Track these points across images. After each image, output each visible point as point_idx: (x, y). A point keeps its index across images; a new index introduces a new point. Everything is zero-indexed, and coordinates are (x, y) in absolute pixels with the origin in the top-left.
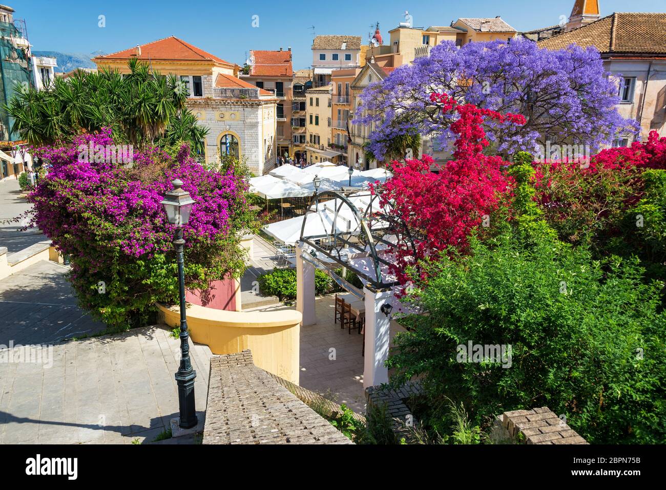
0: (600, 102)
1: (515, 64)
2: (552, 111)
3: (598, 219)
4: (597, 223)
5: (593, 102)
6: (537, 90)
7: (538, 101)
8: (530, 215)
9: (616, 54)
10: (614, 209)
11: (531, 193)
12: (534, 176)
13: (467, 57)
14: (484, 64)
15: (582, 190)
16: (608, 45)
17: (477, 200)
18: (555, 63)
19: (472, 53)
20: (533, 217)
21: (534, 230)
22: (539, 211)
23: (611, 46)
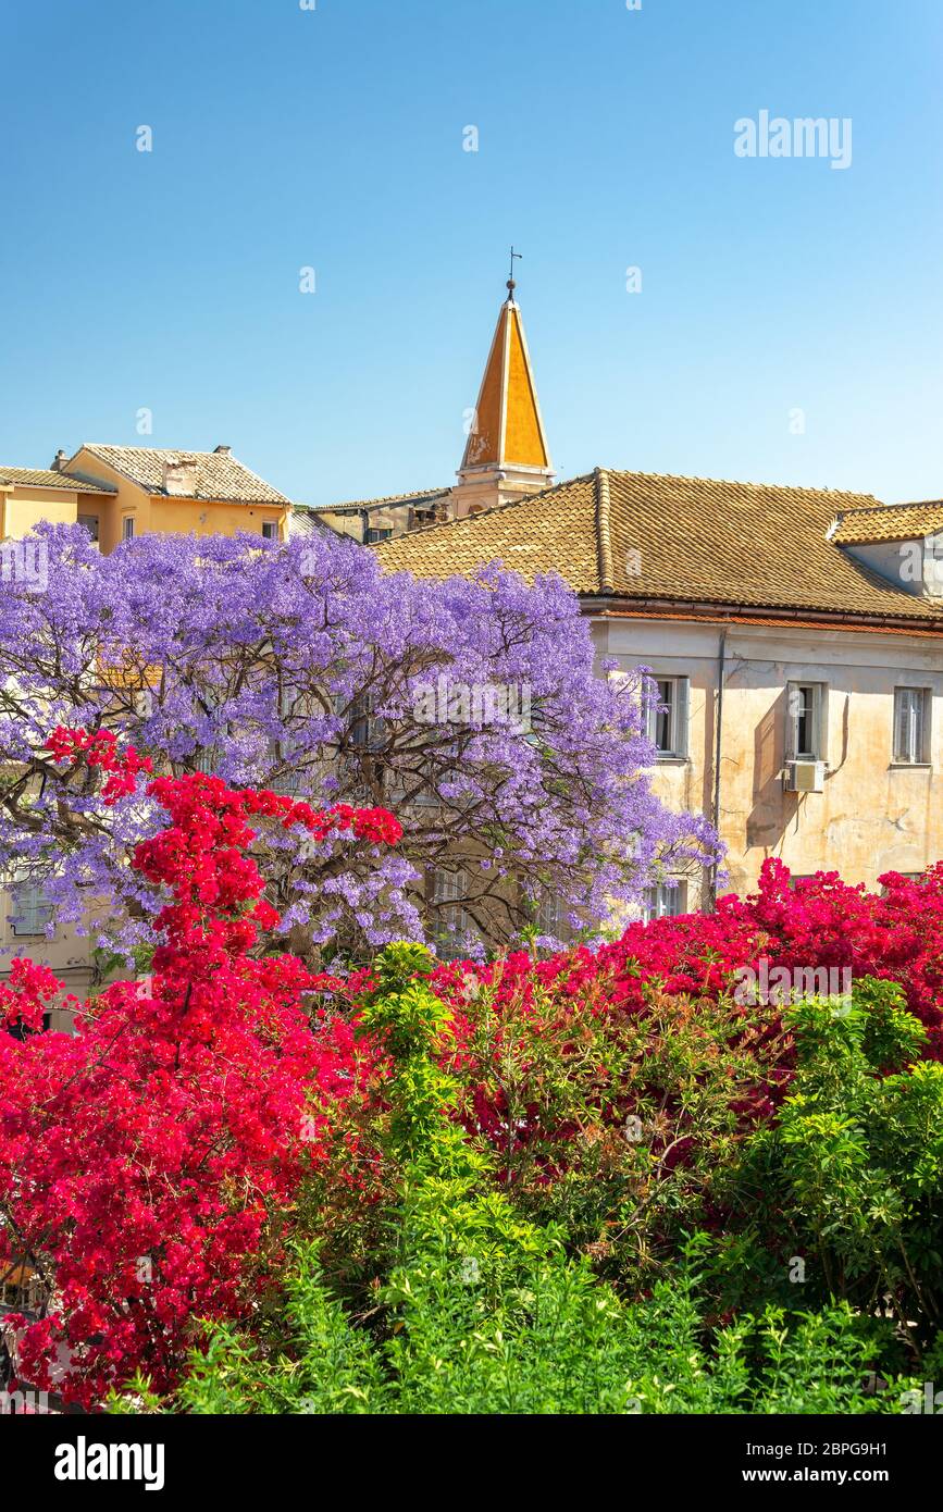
0: (593, 758)
1: (310, 622)
2: (447, 789)
3: (665, 1174)
4: (663, 1191)
5: (574, 756)
6: (393, 714)
7: (400, 751)
8: (446, 1176)
9: (621, 602)
10: (709, 1134)
11: (446, 1092)
12: (449, 1032)
13: (140, 588)
14: (203, 618)
15: (609, 1075)
16: (593, 569)
17: (249, 1132)
18: (442, 624)
19: (159, 573)
20: (461, 1187)
21: (471, 1232)
22: (476, 1161)
23: (601, 573)
